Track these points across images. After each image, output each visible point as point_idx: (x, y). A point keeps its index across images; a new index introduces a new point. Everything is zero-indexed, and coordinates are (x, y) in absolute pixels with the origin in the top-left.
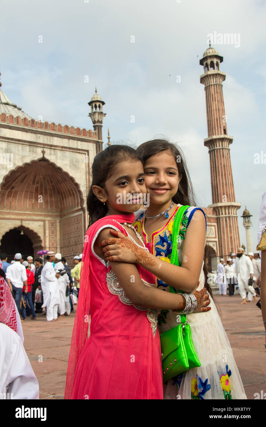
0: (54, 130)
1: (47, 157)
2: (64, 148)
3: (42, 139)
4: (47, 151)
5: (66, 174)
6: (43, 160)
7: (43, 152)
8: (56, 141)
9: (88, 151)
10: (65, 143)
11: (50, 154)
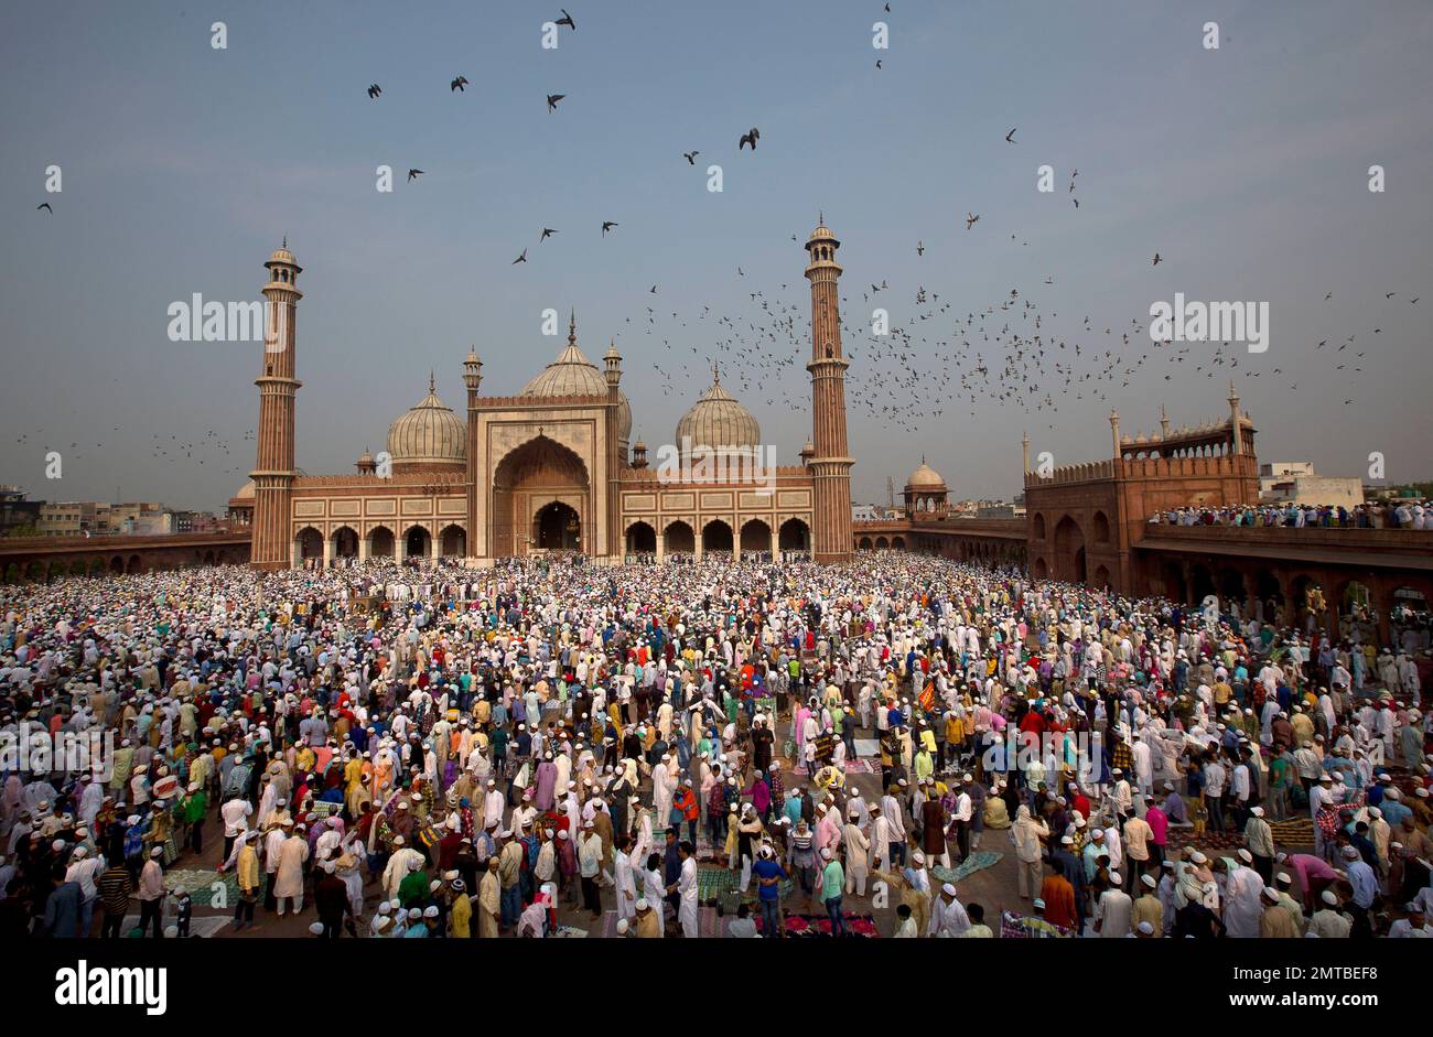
0: (554, 403)
1: (544, 434)
2: (564, 422)
3: (541, 416)
4: (545, 428)
5: (568, 450)
6: (541, 437)
7: (541, 430)
8: (556, 415)
9: (595, 420)
10: (567, 415)
11: (549, 430)
